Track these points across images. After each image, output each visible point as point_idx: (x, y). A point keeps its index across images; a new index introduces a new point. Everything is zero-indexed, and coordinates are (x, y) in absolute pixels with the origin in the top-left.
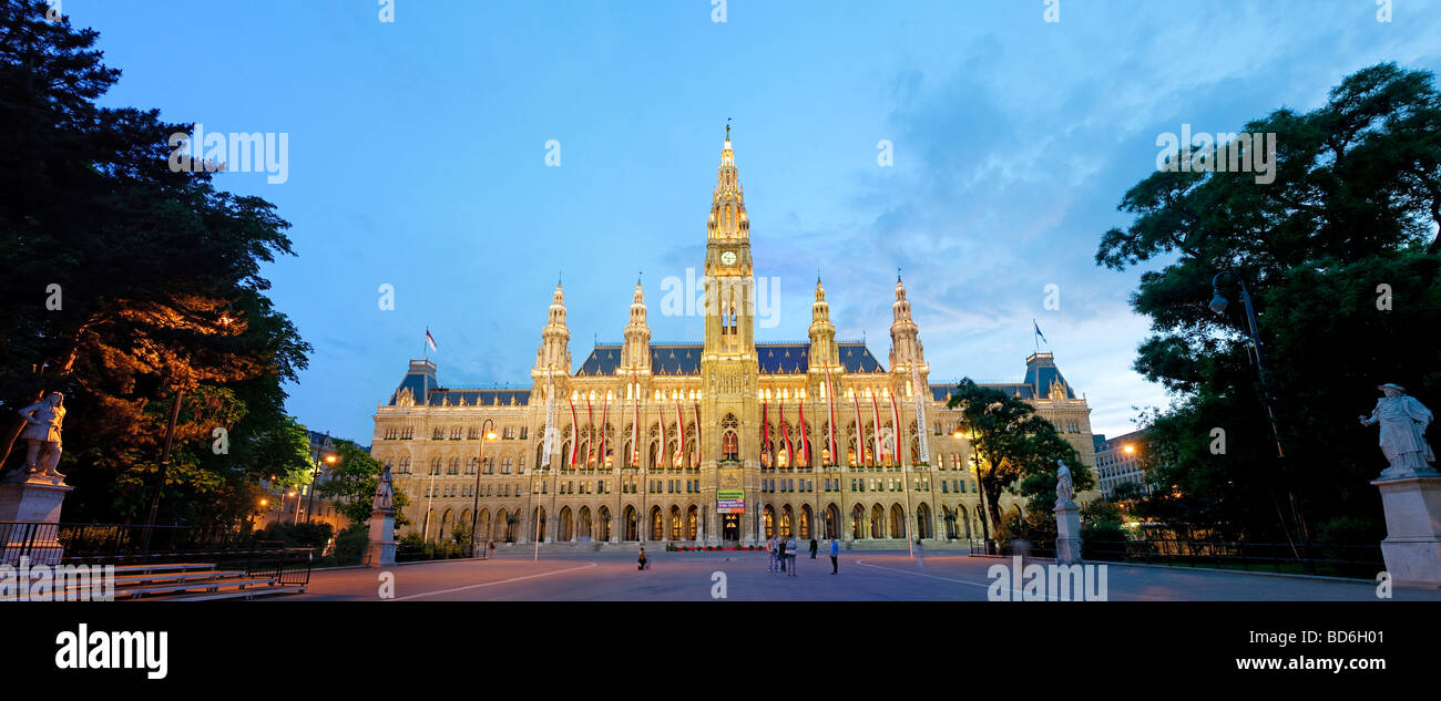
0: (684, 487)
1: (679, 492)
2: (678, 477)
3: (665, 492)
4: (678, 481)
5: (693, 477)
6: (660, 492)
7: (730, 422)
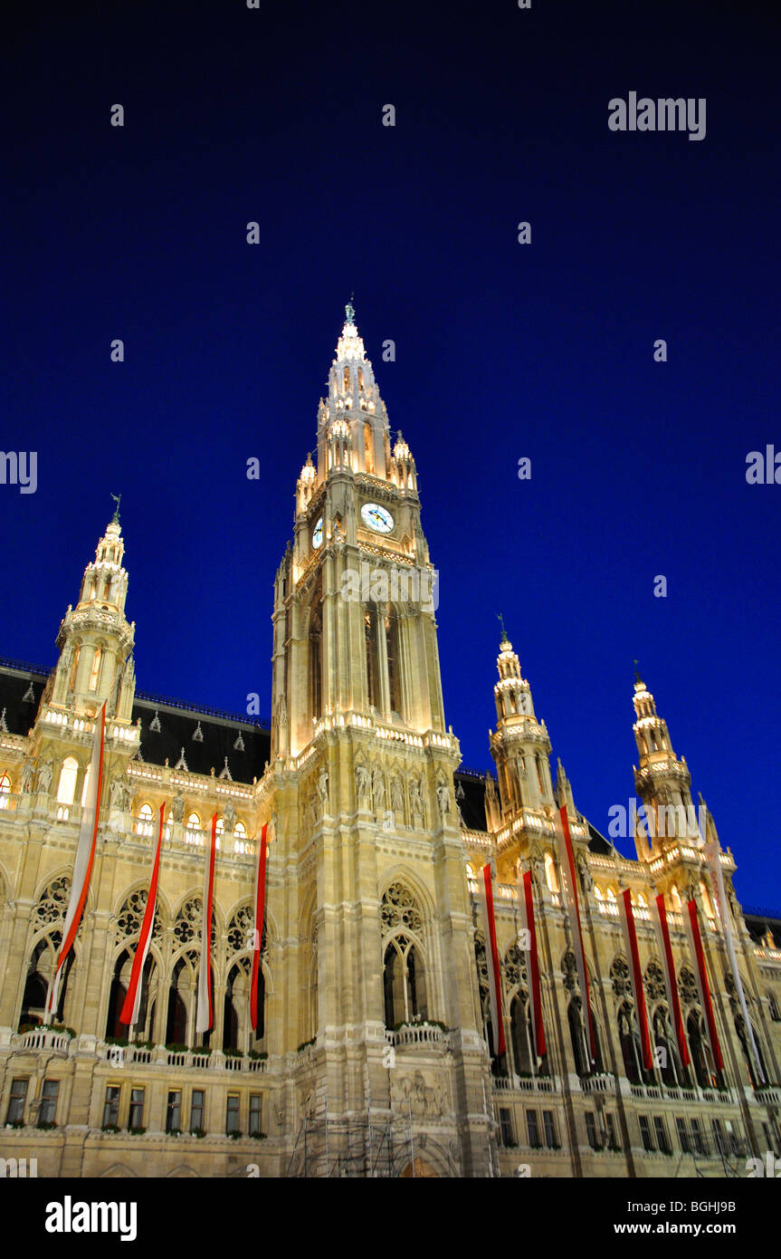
0: (216, 1115)
1: (201, 1133)
2: (199, 1078)
3: (155, 1133)
4: (199, 1093)
5: (245, 1081)
6: (138, 1130)
7: (400, 911)
